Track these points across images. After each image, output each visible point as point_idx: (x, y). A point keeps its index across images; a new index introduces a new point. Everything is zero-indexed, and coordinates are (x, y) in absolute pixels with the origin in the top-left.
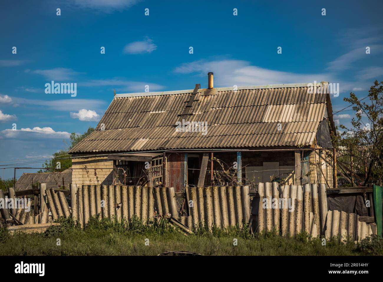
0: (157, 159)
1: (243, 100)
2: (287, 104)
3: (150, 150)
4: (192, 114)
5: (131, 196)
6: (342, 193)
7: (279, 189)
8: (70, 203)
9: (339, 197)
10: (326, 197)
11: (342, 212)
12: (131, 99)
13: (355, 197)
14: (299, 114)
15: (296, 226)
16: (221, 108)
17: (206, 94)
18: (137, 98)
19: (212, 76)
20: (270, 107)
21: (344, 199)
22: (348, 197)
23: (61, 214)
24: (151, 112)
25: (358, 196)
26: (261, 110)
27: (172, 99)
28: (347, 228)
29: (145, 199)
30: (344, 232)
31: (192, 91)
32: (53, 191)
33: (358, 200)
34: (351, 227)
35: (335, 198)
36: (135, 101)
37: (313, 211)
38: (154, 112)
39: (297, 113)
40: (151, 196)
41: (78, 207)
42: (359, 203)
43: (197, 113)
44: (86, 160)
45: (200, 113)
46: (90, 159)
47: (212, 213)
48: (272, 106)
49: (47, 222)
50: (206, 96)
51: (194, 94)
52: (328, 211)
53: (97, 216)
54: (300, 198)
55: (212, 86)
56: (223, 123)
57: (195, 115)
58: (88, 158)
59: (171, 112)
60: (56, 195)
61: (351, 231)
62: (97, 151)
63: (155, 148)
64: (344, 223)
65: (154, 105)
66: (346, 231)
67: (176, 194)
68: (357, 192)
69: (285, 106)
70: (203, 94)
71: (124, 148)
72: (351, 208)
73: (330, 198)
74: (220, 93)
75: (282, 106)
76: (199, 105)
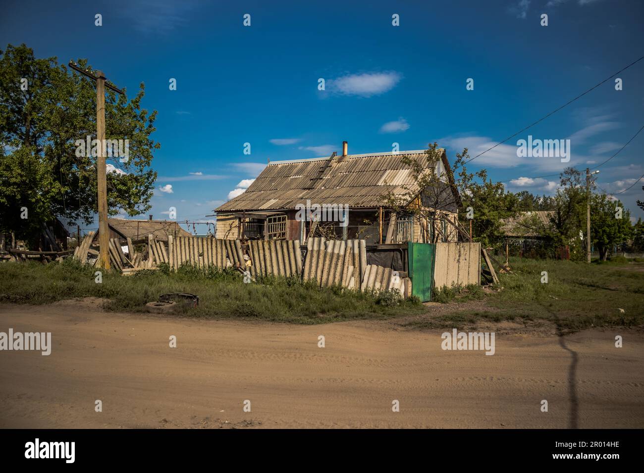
0: (275, 217)
1: (367, 166)
2: (403, 169)
3: (274, 209)
4: (322, 179)
5: (210, 247)
6: (380, 248)
7: (325, 243)
8: (167, 250)
9: (378, 253)
10: (365, 252)
11: (380, 266)
12: (280, 166)
13: (392, 253)
14: (409, 178)
15: (334, 277)
16: (347, 173)
17: (339, 161)
18: (285, 165)
19: (346, 145)
20: (388, 172)
21: (383, 255)
22: (386, 253)
23: (162, 261)
24: (291, 177)
25: (395, 252)
26: (379, 174)
27: (311, 165)
28: (381, 282)
29: (219, 250)
30: (378, 285)
31: (328, 158)
32: (156, 241)
33: (395, 256)
34: (385, 280)
35: (375, 254)
36: (282, 167)
37: (354, 265)
38: (294, 177)
39: (408, 177)
40: (224, 247)
41: (173, 255)
42: (396, 258)
43: (327, 178)
44: (227, 217)
45: (329, 177)
46: (229, 217)
47: (271, 263)
48: (390, 170)
49: (152, 266)
50: (339, 162)
51: (329, 161)
52: (367, 265)
53: (187, 262)
54: (342, 253)
55: (346, 153)
56: (344, 186)
57: (324, 179)
58: (228, 215)
59: (307, 176)
60: (158, 244)
61: (384, 285)
62: (234, 210)
63: (277, 208)
64: (379, 277)
65: (295, 171)
66: (379, 284)
67: (241, 246)
68: (394, 248)
69: (401, 170)
70: (337, 161)
71: (255, 208)
72: (389, 263)
73: (371, 254)
74: (351, 160)
75: (398, 170)
76: (331, 170)
